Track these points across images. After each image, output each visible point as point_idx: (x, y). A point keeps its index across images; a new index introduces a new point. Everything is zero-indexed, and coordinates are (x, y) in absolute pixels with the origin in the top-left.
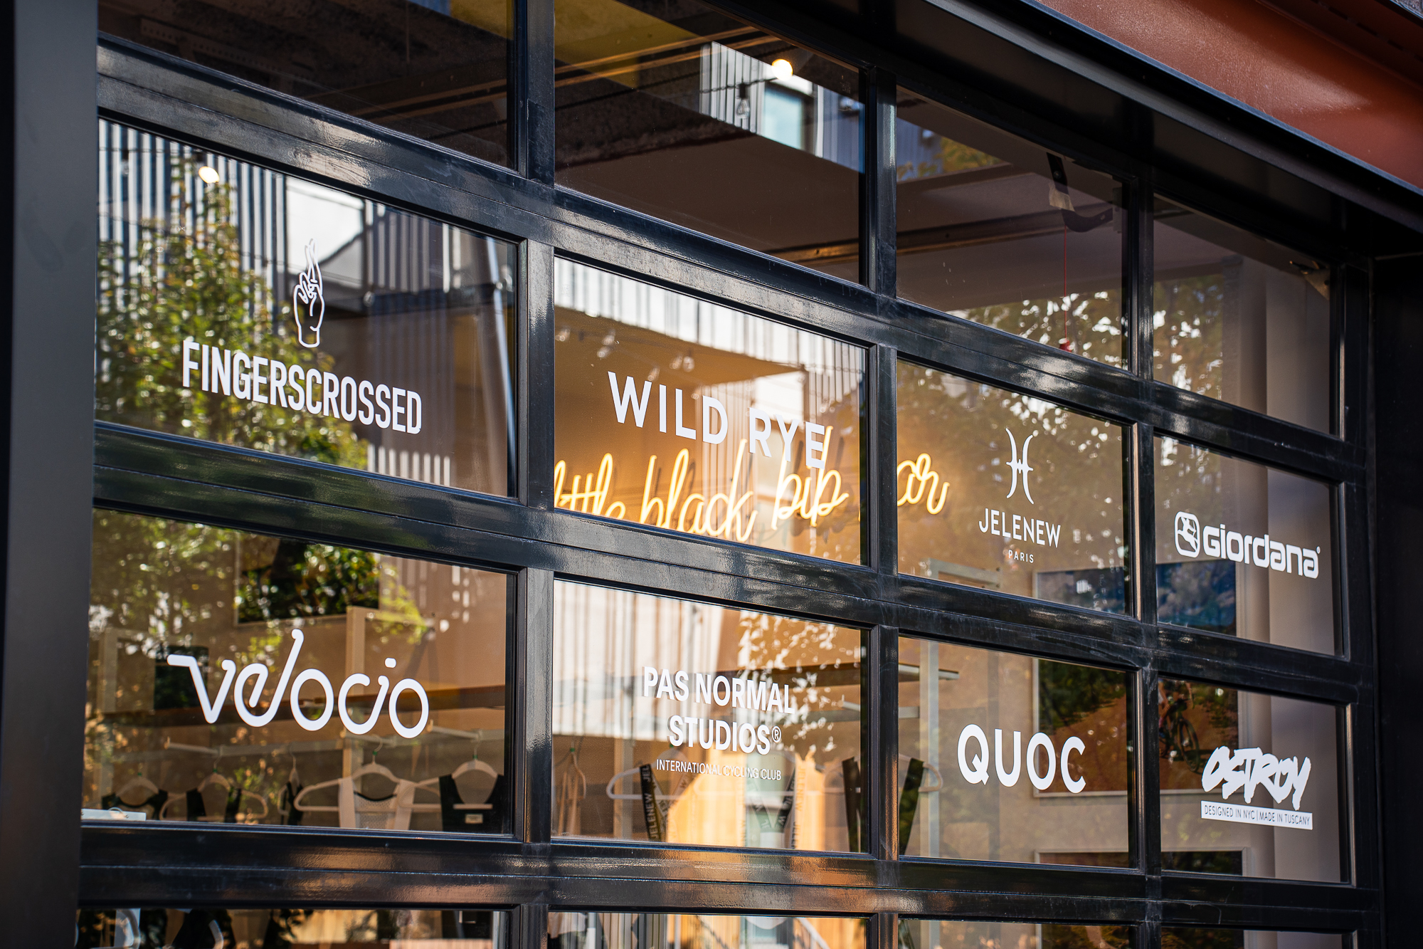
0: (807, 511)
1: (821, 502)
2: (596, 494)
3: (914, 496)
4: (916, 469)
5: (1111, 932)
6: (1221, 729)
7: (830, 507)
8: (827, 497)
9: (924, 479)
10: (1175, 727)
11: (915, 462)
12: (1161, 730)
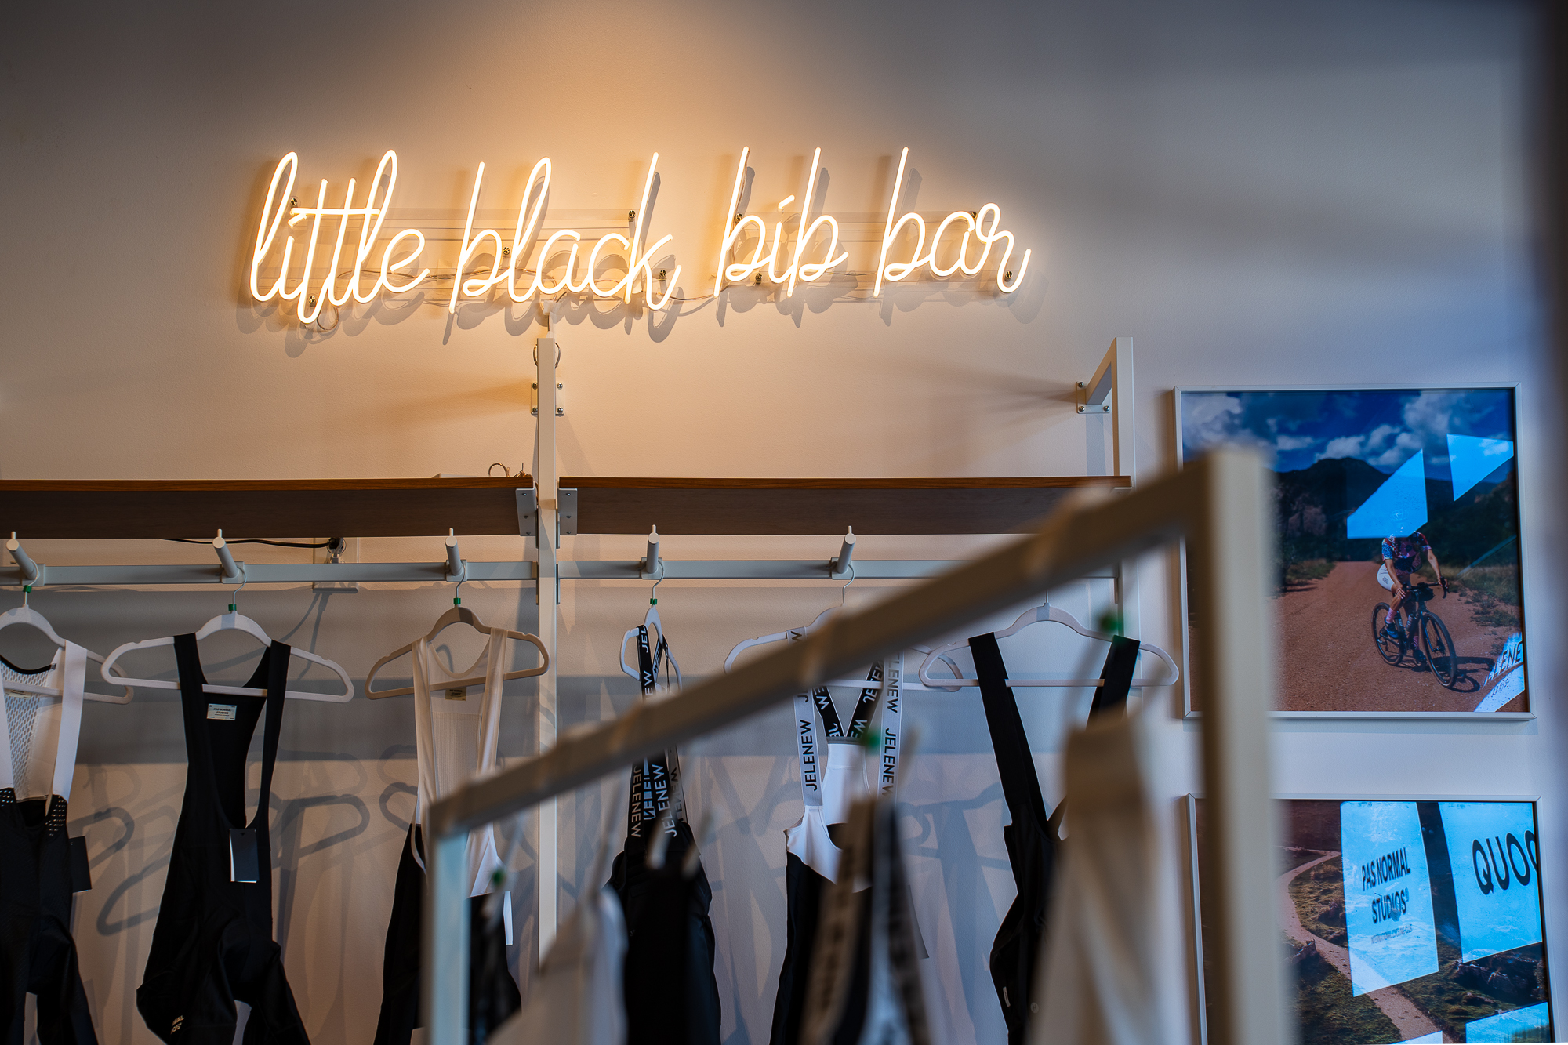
0: (779, 274)
1: (804, 261)
2: (368, 211)
3: (970, 263)
4: (975, 225)
5: (1317, 916)
6: (1491, 628)
7: (820, 269)
8: (815, 253)
9: (989, 240)
10: (1414, 623)
11: (974, 215)
12: (1391, 626)
